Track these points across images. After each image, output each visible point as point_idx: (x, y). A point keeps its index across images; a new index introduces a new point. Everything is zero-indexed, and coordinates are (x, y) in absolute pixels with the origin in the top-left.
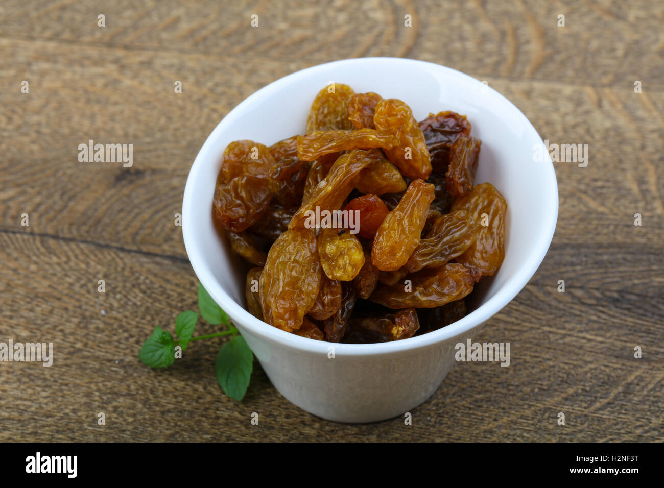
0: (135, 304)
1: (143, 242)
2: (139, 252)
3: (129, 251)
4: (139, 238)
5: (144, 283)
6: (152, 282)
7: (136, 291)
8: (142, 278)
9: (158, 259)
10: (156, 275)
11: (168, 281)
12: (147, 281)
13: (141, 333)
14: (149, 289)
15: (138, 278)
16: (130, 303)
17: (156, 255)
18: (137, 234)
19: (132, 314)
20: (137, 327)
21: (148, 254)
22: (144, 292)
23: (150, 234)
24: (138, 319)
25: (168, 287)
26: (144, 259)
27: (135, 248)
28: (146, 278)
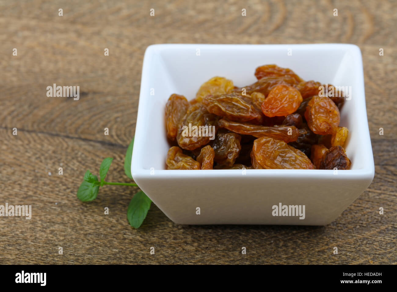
0: (73, 169)
1: (82, 133)
2: (80, 138)
3: (72, 138)
4: (80, 131)
5: (81, 156)
6: (86, 157)
7: (75, 161)
8: (80, 154)
9: (92, 143)
10: (89, 152)
11: (98, 156)
12: (83, 156)
13: (75, 187)
14: (83, 160)
15: (77, 154)
16: (69, 168)
17: (91, 140)
18: (79, 128)
19: (70, 175)
20: (73, 182)
21: (85, 140)
22: (80, 162)
23: (88, 129)
24: (74, 178)
25: (97, 159)
26: (82, 143)
27: (76, 136)
28: (83, 154)
